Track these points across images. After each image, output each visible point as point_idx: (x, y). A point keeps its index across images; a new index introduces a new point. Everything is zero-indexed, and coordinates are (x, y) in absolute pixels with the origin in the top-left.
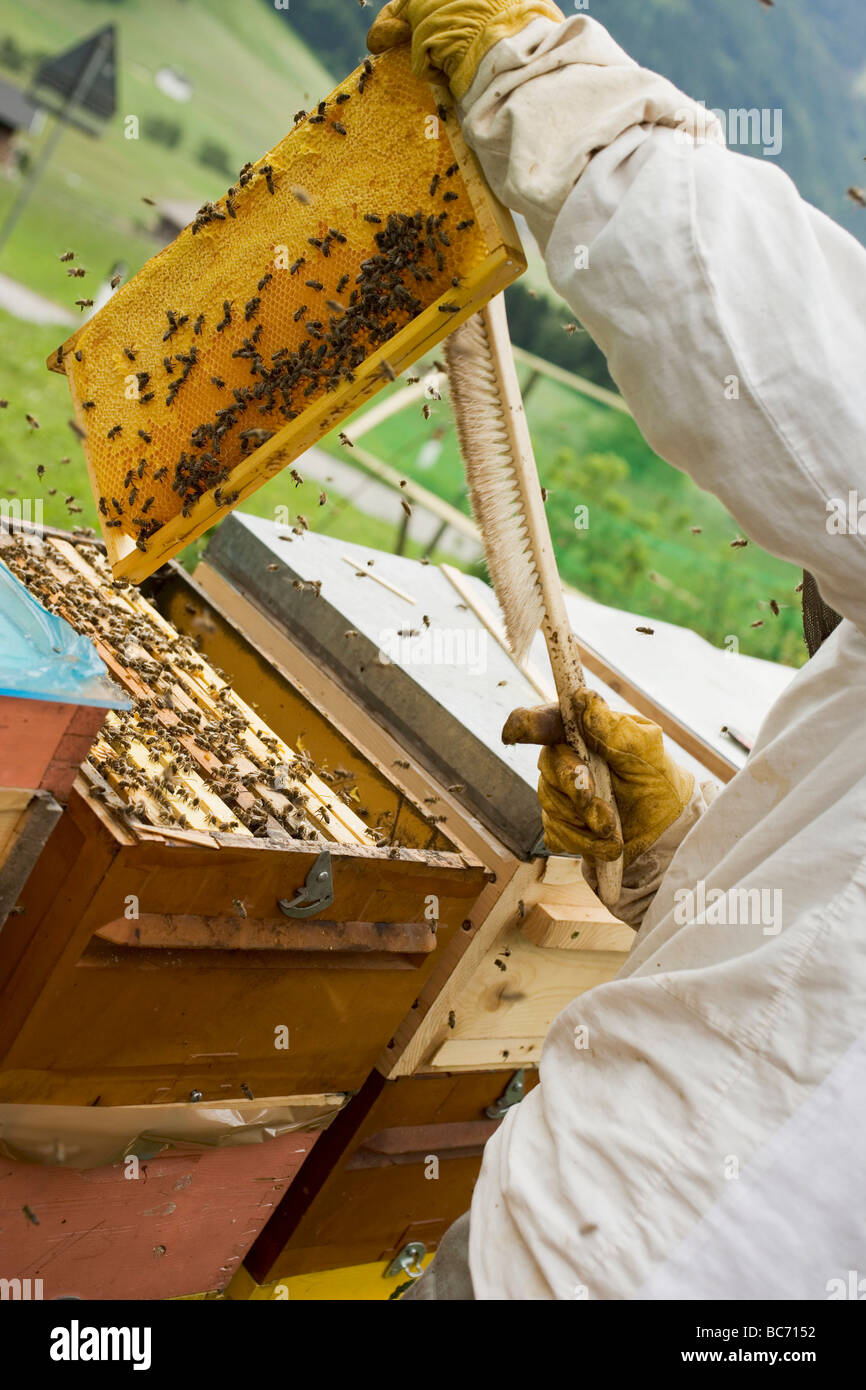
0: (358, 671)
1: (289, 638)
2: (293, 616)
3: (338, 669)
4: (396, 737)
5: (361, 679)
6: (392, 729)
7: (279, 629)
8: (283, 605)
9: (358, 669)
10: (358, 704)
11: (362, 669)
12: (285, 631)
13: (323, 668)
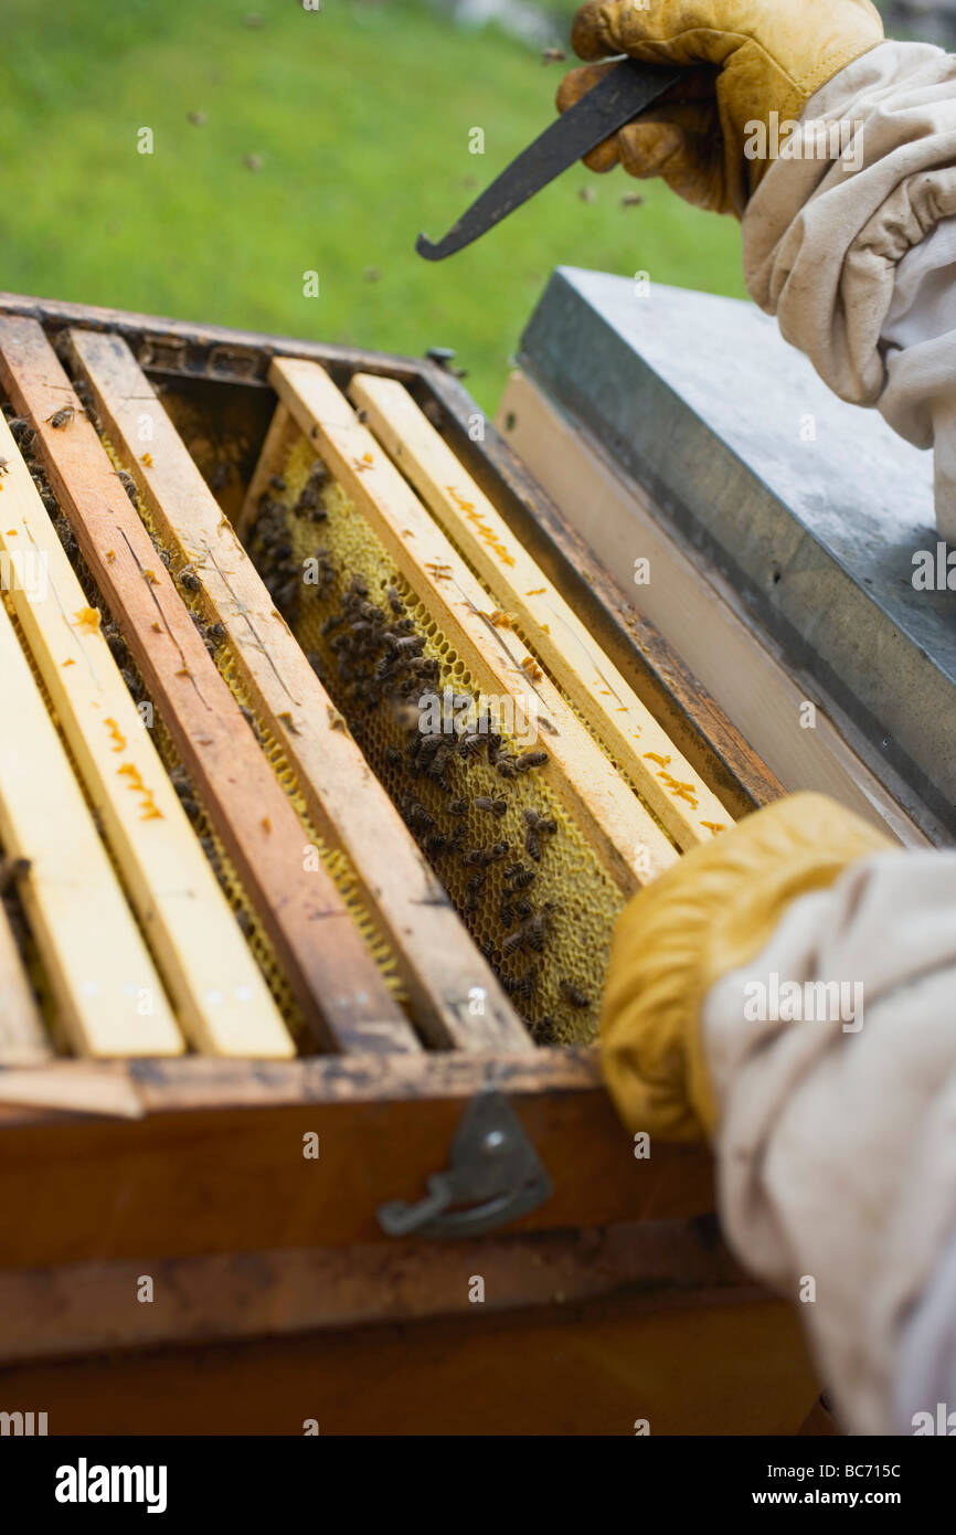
0: (769, 584)
1: (652, 516)
2: (655, 469)
3: (738, 580)
4: (839, 722)
5: (774, 599)
6: (832, 707)
7: (633, 495)
8: (639, 445)
9: (771, 578)
10: (770, 653)
11: (777, 578)
12: (645, 499)
13: (708, 575)
